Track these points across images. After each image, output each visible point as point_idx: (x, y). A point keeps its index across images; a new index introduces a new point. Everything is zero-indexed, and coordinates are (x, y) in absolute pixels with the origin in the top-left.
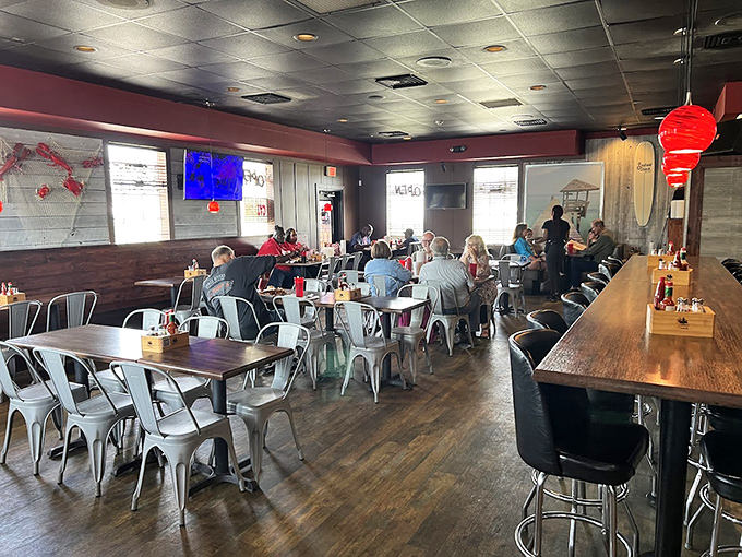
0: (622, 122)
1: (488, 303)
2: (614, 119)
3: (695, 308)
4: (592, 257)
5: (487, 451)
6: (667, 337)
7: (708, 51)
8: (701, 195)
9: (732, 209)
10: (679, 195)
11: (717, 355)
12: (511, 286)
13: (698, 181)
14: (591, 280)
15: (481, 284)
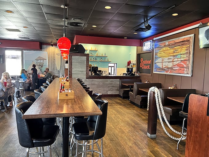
0: (52, 42)
1: (12, 95)
2: (49, 40)
3: (70, 91)
4: (45, 79)
5: (11, 145)
6: (63, 100)
7: (71, 26)
8: (72, 62)
9: (79, 66)
10: (67, 62)
11: (75, 103)
12: (20, 88)
13: (71, 59)
14: (44, 85)
15: (9, 88)
